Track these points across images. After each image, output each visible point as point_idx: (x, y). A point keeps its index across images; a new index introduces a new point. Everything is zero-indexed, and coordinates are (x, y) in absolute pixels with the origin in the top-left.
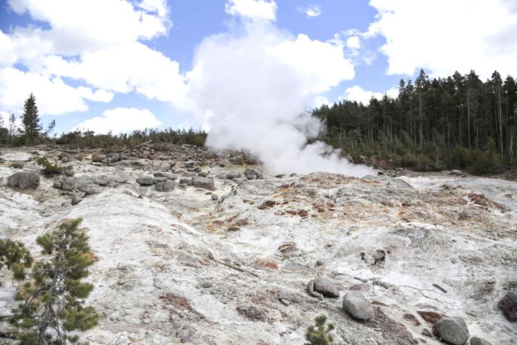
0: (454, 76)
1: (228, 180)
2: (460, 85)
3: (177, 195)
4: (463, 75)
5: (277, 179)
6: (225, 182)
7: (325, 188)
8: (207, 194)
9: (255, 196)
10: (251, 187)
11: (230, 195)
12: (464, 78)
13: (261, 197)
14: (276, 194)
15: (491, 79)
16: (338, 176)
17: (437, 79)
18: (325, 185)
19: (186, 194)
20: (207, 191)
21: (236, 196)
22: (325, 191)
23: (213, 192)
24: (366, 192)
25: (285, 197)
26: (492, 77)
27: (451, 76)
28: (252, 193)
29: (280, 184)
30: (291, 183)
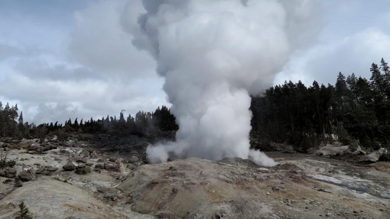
1: (130, 164)
2: (293, 90)
4: (294, 83)
12: (295, 85)
15: (312, 86)
17: (278, 86)
26: (313, 85)
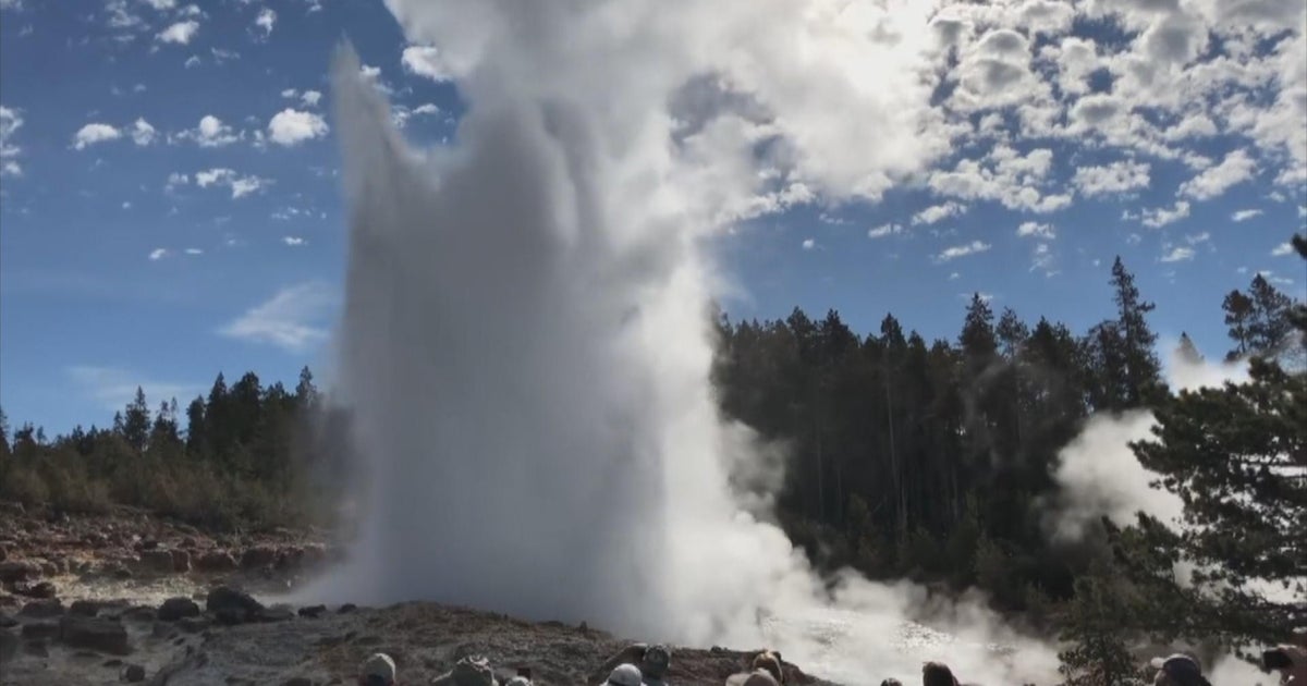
0: (790, 320)
1: (162, 623)
2: (803, 346)
3: (26, 671)
4: (812, 320)
5: (308, 622)
6: (155, 629)
7: (427, 644)
8: (108, 664)
9: (254, 668)
10: (244, 646)
11: (186, 664)
12: (813, 328)
13: (270, 670)
14: (309, 663)
15: (878, 335)
16: (458, 611)
18: (425, 638)
19: (52, 668)
20: (107, 657)
21: (206, 670)
22: (427, 652)
23: (124, 659)
24: (518, 653)
25: (333, 669)
27: (785, 320)
28: (248, 661)
29: (316, 637)
30: (344, 632)
